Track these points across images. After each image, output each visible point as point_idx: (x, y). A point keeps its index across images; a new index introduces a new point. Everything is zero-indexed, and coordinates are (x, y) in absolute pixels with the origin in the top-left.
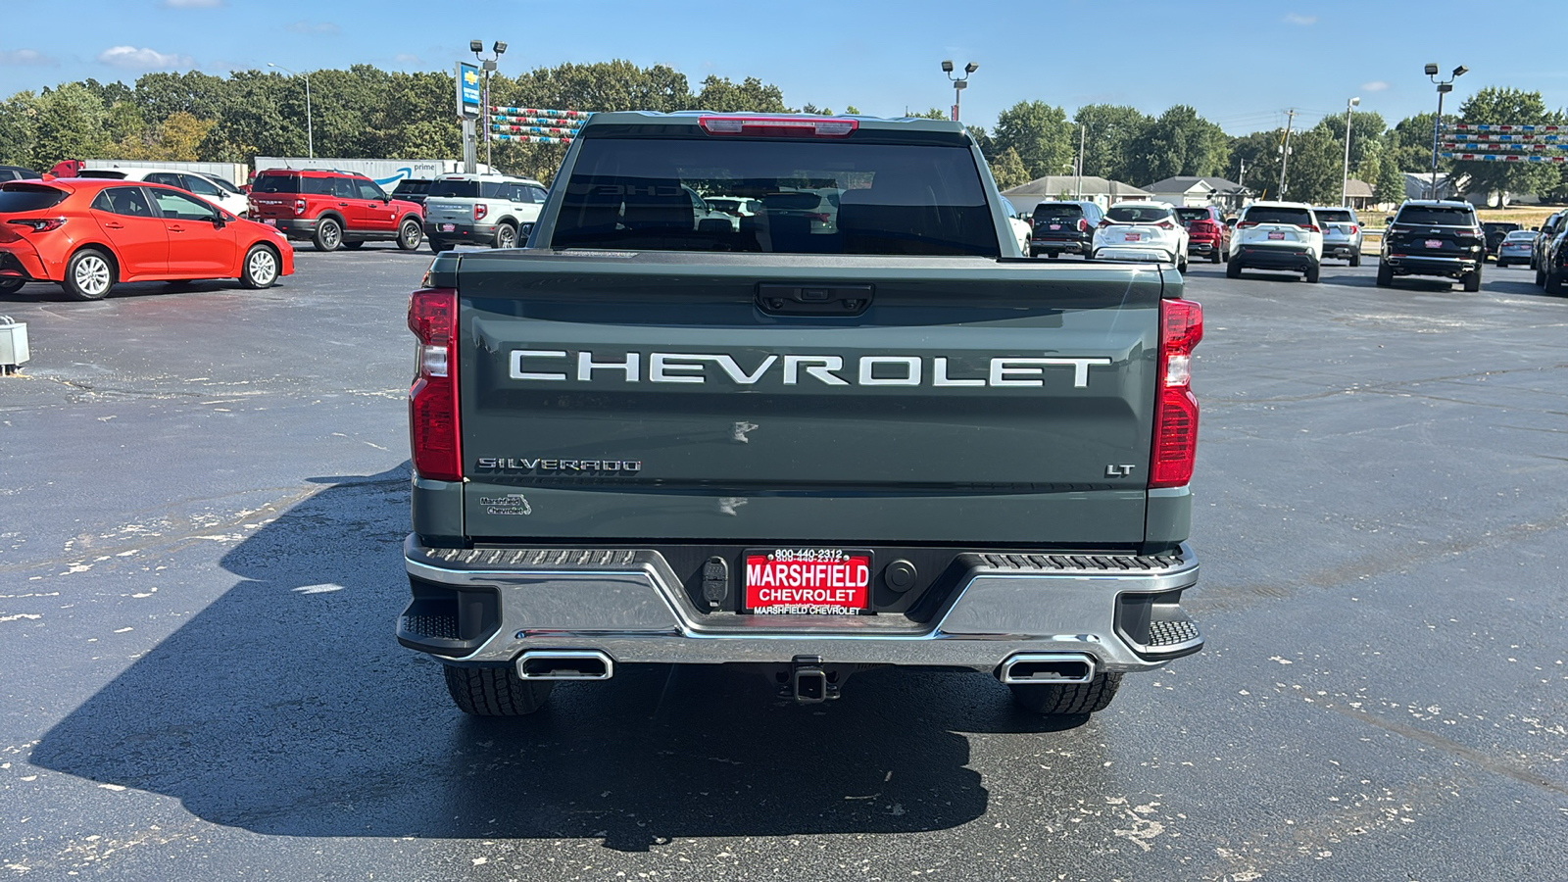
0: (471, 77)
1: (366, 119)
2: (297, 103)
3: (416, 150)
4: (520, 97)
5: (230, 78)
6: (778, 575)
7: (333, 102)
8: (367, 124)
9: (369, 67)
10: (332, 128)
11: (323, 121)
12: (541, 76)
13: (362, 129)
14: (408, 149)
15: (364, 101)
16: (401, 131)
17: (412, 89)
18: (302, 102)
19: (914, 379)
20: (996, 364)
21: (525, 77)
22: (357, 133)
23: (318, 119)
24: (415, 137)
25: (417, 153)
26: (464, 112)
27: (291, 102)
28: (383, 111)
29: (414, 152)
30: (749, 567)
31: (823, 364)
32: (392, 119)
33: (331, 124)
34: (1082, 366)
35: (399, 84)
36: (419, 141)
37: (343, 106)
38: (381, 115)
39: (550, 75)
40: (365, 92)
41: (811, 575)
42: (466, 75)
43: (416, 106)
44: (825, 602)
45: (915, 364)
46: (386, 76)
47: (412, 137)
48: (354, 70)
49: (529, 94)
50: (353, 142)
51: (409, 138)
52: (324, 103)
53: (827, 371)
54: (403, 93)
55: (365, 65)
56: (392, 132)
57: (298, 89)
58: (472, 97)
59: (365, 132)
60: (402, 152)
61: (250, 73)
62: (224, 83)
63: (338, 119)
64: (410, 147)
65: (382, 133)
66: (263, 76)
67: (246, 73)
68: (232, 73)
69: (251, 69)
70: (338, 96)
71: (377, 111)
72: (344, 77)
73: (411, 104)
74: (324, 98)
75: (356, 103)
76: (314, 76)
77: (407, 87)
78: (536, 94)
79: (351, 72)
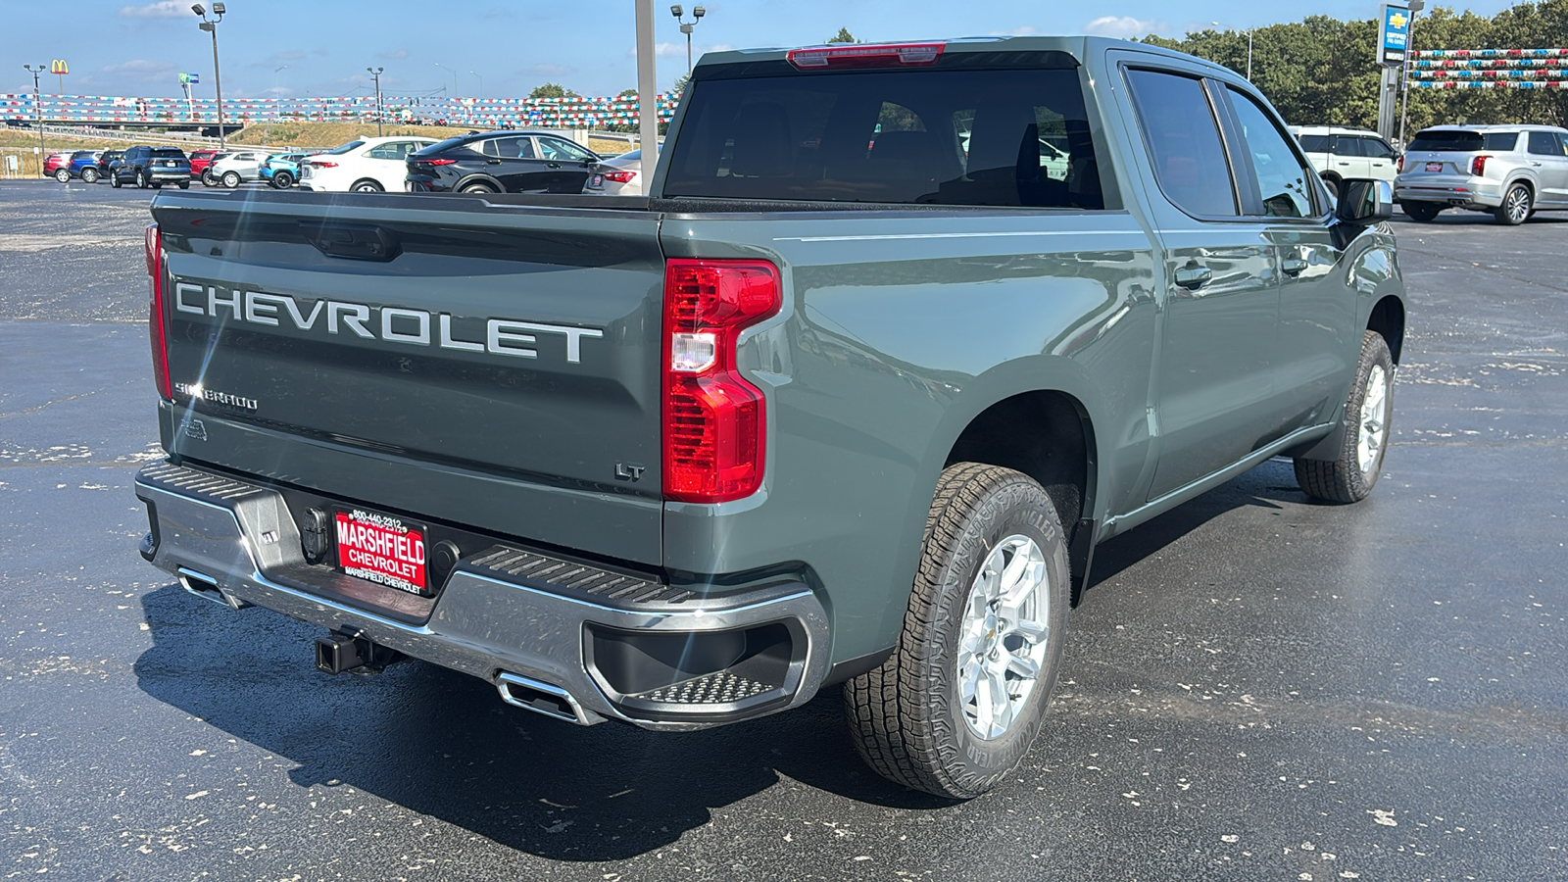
0: (1399, 20)
1: (1310, 72)
2: (1239, 60)
3: (1360, 103)
4: (1493, 37)
5: (1185, 40)
6: (360, 537)
7: (1276, 57)
8: (1310, 78)
9: (1323, 19)
10: (1272, 84)
11: (1264, 78)
12: (1522, 13)
13: (1304, 84)
14: (1351, 103)
15: (1310, 55)
16: (1346, 84)
17: (1364, 38)
18: (1244, 59)
19: (424, 339)
20: (493, 326)
21: (1503, 14)
22: (1298, 89)
23: (1259, 76)
24: (1361, 89)
25: (1361, 107)
26: (1385, 59)
27: (1233, 60)
28: (1329, 64)
29: (1357, 106)
30: (339, 523)
31: (354, 314)
32: (1339, 71)
33: (1272, 81)
34: (573, 335)
35: (1350, 34)
36: (1365, 94)
37: (1288, 61)
38: (1326, 68)
39: (1536, 10)
40: (1312, 45)
41: (382, 542)
42: (1392, 18)
43: (1366, 56)
44: (395, 574)
45: (424, 318)
46: (1342, 25)
47: (1357, 90)
48: (1307, 22)
49: (1504, 34)
50: (1293, 98)
51: (1355, 92)
52: (1267, 59)
53: (357, 321)
54: (1353, 43)
55: (1320, 16)
56: (1335, 85)
57: (1242, 45)
58: (1397, 42)
59: (1307, 87)
60: (1344, 106)
61: (1204, 33)
62: (1178, 45)
63: (1280, 74)
64: (1354, 100)
65: (1325, 87)
66: (1216, 35)
67: (1200, 33)
68: (1188, 34)
69: (1206, 29)
70: (1283, 51)
71: (1323, 64)
72: (1291, 31)
73: (1361, 53)
74: (1268, 53)
75: (1301, 56)
76: (1260, 31)
77: (1358, 36)
78: (1512, 34)
79: (1303, 24)
